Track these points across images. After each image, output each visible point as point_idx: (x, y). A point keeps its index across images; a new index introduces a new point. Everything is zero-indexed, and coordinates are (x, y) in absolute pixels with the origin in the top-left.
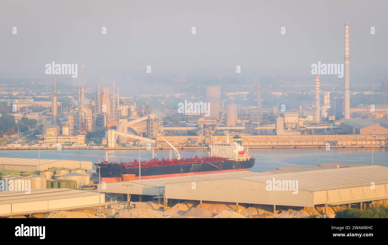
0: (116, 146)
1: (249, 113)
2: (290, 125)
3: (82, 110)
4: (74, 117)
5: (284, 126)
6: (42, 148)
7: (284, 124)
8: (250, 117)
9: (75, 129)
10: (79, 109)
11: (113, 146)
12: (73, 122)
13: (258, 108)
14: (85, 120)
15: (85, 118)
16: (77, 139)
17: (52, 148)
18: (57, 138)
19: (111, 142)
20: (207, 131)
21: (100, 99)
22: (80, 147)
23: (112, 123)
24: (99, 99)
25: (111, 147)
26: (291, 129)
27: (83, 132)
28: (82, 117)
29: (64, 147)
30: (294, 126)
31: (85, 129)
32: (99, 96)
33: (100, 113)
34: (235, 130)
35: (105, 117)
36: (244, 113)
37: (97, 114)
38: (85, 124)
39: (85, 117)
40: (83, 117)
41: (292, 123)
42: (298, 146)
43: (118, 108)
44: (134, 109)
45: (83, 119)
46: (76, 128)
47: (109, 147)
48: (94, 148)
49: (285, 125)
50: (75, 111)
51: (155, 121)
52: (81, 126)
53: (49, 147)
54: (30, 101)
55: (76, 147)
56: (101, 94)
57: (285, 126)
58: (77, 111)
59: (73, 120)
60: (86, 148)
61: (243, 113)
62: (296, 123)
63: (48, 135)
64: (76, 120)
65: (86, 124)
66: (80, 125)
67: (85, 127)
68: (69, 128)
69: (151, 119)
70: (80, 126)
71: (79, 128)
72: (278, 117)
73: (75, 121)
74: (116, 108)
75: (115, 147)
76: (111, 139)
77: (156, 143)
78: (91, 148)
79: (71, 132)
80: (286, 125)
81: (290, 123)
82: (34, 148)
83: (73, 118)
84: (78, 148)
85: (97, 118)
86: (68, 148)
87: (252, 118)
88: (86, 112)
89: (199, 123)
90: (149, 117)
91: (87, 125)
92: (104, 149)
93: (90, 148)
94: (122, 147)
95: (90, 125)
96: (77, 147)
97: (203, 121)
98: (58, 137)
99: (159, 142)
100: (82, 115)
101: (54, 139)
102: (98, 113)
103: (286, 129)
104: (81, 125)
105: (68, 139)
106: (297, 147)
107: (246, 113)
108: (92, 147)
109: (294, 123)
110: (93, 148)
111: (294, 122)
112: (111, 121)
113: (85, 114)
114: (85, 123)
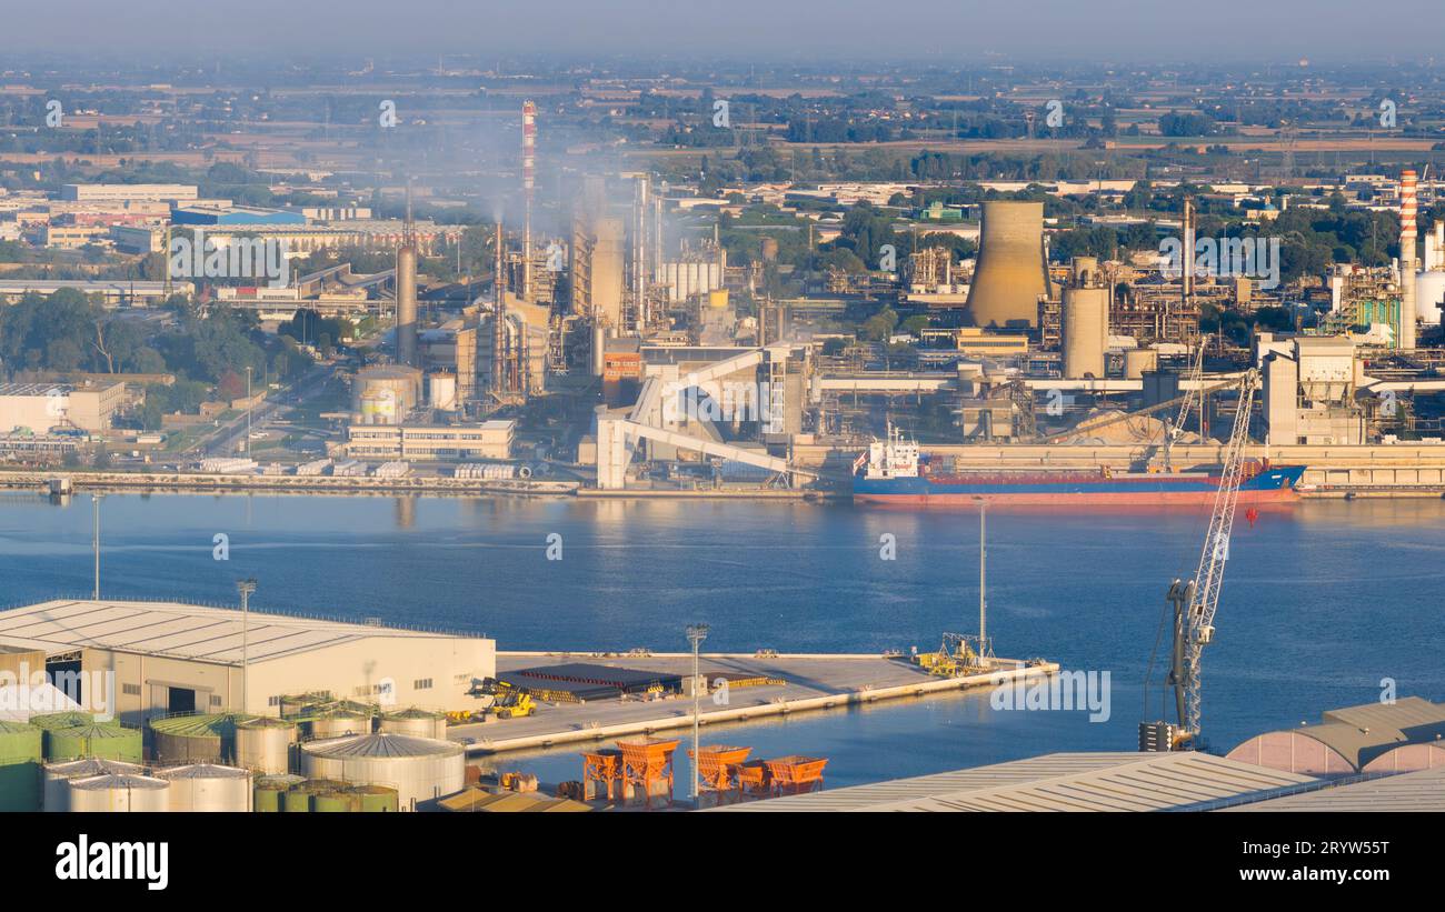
0: (631, 479)
1: (1150, 309)
2: (1319, 392)
3: (507, 312)
4: (478, 336)
5: (1298, 394)
6: (335, 484)
7: (1299, 384)
8: (1154, 324)
9: (481, 382)
10: (496, 307)
11: (617, 482)
12: (473, 357)
13: (1183, 289)
14: (518, 349)
15: (520, 342)
16: (480, 438)
17: (372, 484)
18: (401, 435)
19: (610, 464)
20: (994, 409)
21: (583, 260)
22: (486, 484)
23: (622, 367)
24: (579, 262)
25: (607, 485)
26: (1323, 407)
27: (509, 395)
28: (508, 337)
29: (423, 479)
30: (1336, 394)
31: (520, 387)
32: (579, 250)
33: (582, 313)
34: (1101, 391)
35: (600, 334)
36: (1131, 308)
37: (569, 321)
38: (519, 367)
39: (519, 337)
40: (512, 339)
41: (1329, 385)
42: (1359, 488)
43: (658, 278)
44: (720, 275)
45: (512, 345)
46: (485, 381)
47: (599, 486)
48: (540, 489)
49: (1300, 391)
50: (483, 315)
51: (787, 372)
52: (504, 373)
53: (361, 480)
54: (358, 216)
55: (472, 480)
56: (585, 244)
57: (1303, 393)
58: (489, 314)
59: (473, 350)
60: (510, 488)
61: (1126, 308)
62: (1347, 384)
63: (370, 420)
64: (486, 347)
65: (523, 365)
66: (499, 368)
67: (519, 377)
68: (456, 382)
69: (775, 364)
70: (499, 374)
71: (494, 382)
72: (1274, 359)
73: (482, 353)
74: (652, 277)
75: (625, 488)
76: (611, 453)
77: (791, 473)
78: (530, 487)
79: (466, 394)
80: (1307, 389)
81: (1320, 383)
82: (304, 483)
83: (474, 341)
84: (476, 486)
85: (567, 335)
86: (435, 485)
87: (1160, 328)
88: (523, 318)
89: (960, 347)
90: (767, 355)
91: (527, 368)
92: (580, 492)
93: (526, 489)
94: (652, 488)
95: (537, 367)
96: (474, 483)
97: (976, 340)
98: (406, 431)
99: (801, 468)
100: (508, 330)
101: (389, 435)
102: (575, 317)
103: (1307, 404)
104: (502, 367)
105: (445, 437)
106: (1358, 494)
107: (1137, 308)
108: (533, 483)
109: (1338, 383)
110: (536, 486)
111: (1338, 378)
112: (617, 360)
113: (519, 325)
114: (520, 359)
